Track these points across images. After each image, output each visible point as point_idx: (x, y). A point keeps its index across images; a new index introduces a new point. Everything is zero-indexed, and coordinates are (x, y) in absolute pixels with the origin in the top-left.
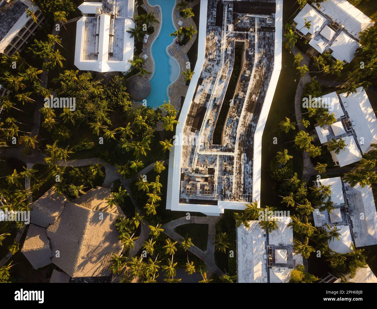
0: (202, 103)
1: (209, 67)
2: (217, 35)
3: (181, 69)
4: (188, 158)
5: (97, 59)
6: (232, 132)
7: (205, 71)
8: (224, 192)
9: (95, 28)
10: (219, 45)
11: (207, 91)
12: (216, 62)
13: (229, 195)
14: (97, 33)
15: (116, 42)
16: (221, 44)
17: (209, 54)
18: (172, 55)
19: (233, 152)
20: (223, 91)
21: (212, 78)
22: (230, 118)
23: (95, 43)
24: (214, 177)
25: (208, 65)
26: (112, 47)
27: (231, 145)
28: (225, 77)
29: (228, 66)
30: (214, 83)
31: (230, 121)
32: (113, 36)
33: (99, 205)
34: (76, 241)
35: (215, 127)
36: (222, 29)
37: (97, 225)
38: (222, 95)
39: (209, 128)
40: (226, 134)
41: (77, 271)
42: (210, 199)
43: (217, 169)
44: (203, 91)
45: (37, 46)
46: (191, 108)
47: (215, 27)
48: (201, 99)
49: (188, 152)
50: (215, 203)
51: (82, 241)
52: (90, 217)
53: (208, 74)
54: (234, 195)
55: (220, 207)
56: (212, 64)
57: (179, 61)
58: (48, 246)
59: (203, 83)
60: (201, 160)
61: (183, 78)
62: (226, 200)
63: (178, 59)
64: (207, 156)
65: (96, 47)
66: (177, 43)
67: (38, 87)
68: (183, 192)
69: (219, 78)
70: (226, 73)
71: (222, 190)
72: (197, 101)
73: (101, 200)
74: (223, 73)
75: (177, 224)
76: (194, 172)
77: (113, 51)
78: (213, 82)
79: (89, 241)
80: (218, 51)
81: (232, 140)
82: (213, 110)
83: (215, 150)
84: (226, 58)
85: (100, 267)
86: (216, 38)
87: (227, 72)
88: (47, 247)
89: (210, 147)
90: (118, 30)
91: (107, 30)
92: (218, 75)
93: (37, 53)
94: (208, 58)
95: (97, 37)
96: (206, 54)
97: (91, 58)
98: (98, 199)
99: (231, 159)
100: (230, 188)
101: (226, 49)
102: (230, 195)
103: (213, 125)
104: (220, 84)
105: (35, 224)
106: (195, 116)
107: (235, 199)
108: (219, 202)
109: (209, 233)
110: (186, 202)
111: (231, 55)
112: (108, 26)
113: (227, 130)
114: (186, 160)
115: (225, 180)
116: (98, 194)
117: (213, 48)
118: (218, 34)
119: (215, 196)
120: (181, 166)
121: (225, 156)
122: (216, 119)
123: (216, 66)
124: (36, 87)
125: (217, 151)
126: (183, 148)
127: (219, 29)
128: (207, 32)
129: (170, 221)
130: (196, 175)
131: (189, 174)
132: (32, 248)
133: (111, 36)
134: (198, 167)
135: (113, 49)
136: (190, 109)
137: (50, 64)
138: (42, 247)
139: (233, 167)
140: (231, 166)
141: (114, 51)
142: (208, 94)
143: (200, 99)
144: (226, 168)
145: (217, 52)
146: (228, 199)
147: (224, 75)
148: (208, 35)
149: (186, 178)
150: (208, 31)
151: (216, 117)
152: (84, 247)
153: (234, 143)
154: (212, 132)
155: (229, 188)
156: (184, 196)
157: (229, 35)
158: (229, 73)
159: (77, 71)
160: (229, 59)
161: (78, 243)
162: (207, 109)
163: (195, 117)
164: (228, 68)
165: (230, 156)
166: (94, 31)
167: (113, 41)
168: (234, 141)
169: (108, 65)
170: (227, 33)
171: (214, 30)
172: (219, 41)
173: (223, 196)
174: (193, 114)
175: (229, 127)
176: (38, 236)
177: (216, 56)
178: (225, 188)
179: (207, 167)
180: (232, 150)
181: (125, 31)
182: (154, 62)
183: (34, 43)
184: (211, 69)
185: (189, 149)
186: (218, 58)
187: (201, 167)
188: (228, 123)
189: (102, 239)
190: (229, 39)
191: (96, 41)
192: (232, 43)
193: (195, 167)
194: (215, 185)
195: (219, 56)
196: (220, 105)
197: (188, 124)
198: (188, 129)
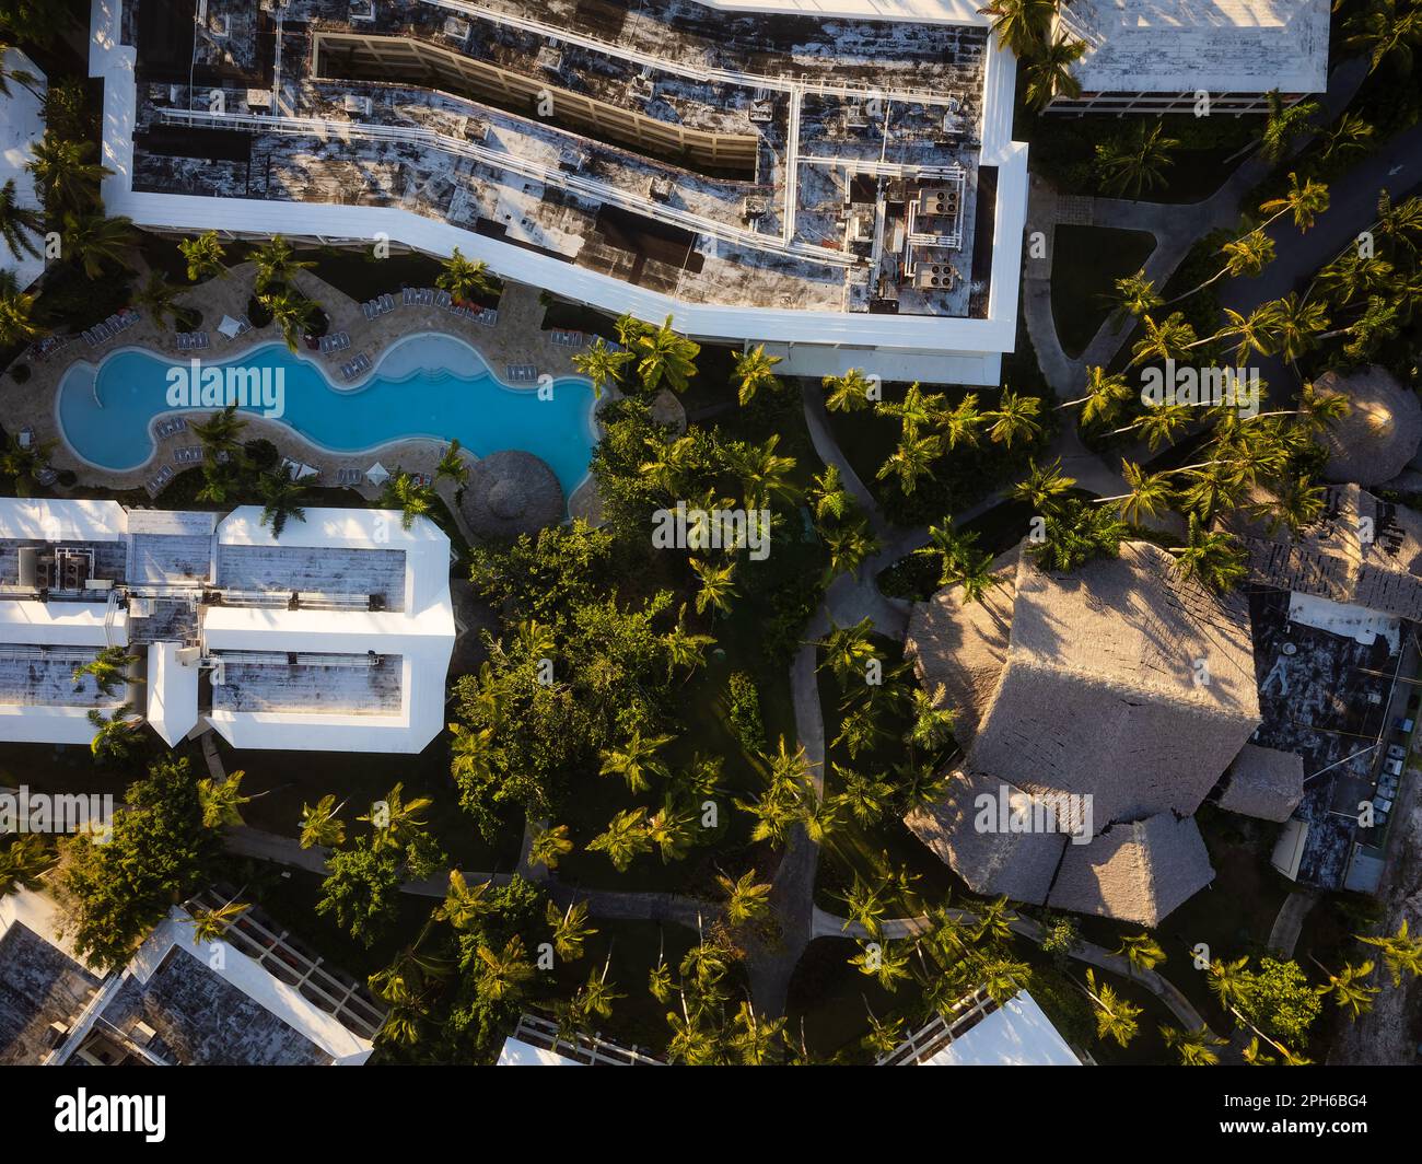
0: (580, 224)
1: (429, 193)
2: (289, 156)
3: (426, 329)
4: (810, 286)
5: (397, 659)
6: (703, 99)
7: (446, 209)
8: (945, 138)
9: (262, 673)
10: (334, 148)
11: (532, 203)
12: (409, 162)
13: (960, 119)
14: (284, 661)
15: (321, 585)
16: (330, 139)
17: (373, 191)
18: (368, 366)
19: (786, 96)
20: (532, 133)
21: (476, 182)
22: (647, 108)
23: (327, 668)
24: (887, 178)
25: (422, 197)
26: (345, 597)
27: (758, 105)
28: (473, 125)
29: (425, 110)
30: (496, 175)
31: (659, 108)
32: (295, 596)
33: (986, 639)
34: (1125, 715)
35: (685, 171)
36: (263, 136)
37: (1065, 637)
38: (550, 140)
39: (688, 194)
40: (711, 125)
41: (1237, 707)
42: (974, 195)
43: (853, 166)
44: (530, 217)
45: (346, 901)
46: (601, 272)
47: (256, 166)
48: (563, 226)
49: (785, 283)
50: (989, 175)
51: (1129, 690)
52: (1039, 662)
53: (460, 197)
54: (958, 98)
55: (1005, 158)
56: (420, 181)
57: (394, 337)
58: (1137, 826)
59: (498, 218)
60: (817, 232)
61: (465, 322)
62: (976, 134)
63: (386, 343)
64: (803, 208)
65: (344, 662)
66: (314, 346)
67: (513, 894)
68: (944, 305)
69: (475, 150)
70: (456, 123)
71: (938, 145)
72: (574, 244)
73: (962, 631)
74: (455, 134)
75: (1054, 347)
76: (867, 259)
77: (362, 592)
78: (492, 176)
79: (1127, 664)
80: (361, 153)
81: (739, 102)
82: (611, 180)
83: (776, 174)
84: (392, 120)
85: (1217, 628)
86: (303, 159)
87: (452, 116)
88: (1140, 832)
89: (765, 194)
90: (268, 574)
91: (271, 620)
92: (464, 154)
93: (376, 898)
94: (389, 195)
95: (301, 662)
96: (372, 203)
97: (394, 685)
98: (961, 644)
99: (815, 108)
100: (930, 116)
101: (353, 116)
102: (959, 113)
103: (674, 177)
104: (501, 147)
105: (1050, 889)
106: (634, 256)
107: (972, 97)
108: (984, 159)
109: (1090, 224)
110: (985, 294)
111: (379, 98)
112: (252, 616)
113: (695, 121)
114: (817, 294)
115: (898, 134)
116: (938, 649)
117: (348, 173)
118: (284, 152)
119: (961, 176)
120: (841, 312)
121: (801, 130)
122: (648, 166)
123: (428, 164)
124: (513, 899)
125: (782, 163)
126: (770, 304)
127: (262, 145)
128: (274, 197)
129: (1041, 375)
130: (878, 251)
131: (873, 282)
132: (1143, 887)
133: (295, 604)
134: (845, 245)
135: (353, 593)
136: (607, 273)
137: (418, 850)
138: (1139, 849)
139: (849, 100)
140: (843, 108)
141: (361, 588)
142: (544, 199)
143: (567, 231)
144: (852, 130)
145: (367, 159)
146: (973, 123)
147: (462, 129)
148: (289, 194)
149: (890, 294)
150: (274, 193)
151: (640, 165)
152: (1150, 683)
153: (750, 92)
154: (705, 183)
155: (931, 121)
156: (959, 301)
157: (288, 104)
158: (457, 108)
159: (454, 728)
160: (396, 109)
161: (1133, 708)
162: (606, 201)
163: (641, 254)
164: (436, 110)
165: (803, 112)
166: (277, 674)
167: (317, 596)
168: (742, 94)
169: (422, 609)
170: (281, 113)
171: (269, 165)
172: (317, 146)
173: (962, 145)
174: (629, 261)
175: (684, 115)
176: (1097, 869)
177: (381, 163)
178: (930, 137)
179: (848, 207)
180: (779, 102)
181: (275, 543)
182: (401, 441)
183: (331, 913)
184: (438, 185)
185: (774, 282)
186: (392, 154)
187: (844, 230)
188: (667, 118)
189: (1115, 619)
190: (307, 105)
191: (319, 664)
192: (328, 93)
193: (846, 256)
194: (920, 175)
195: (383, 148)
196: (590, 147)
197: (668, 285)
198: (689, 284)
